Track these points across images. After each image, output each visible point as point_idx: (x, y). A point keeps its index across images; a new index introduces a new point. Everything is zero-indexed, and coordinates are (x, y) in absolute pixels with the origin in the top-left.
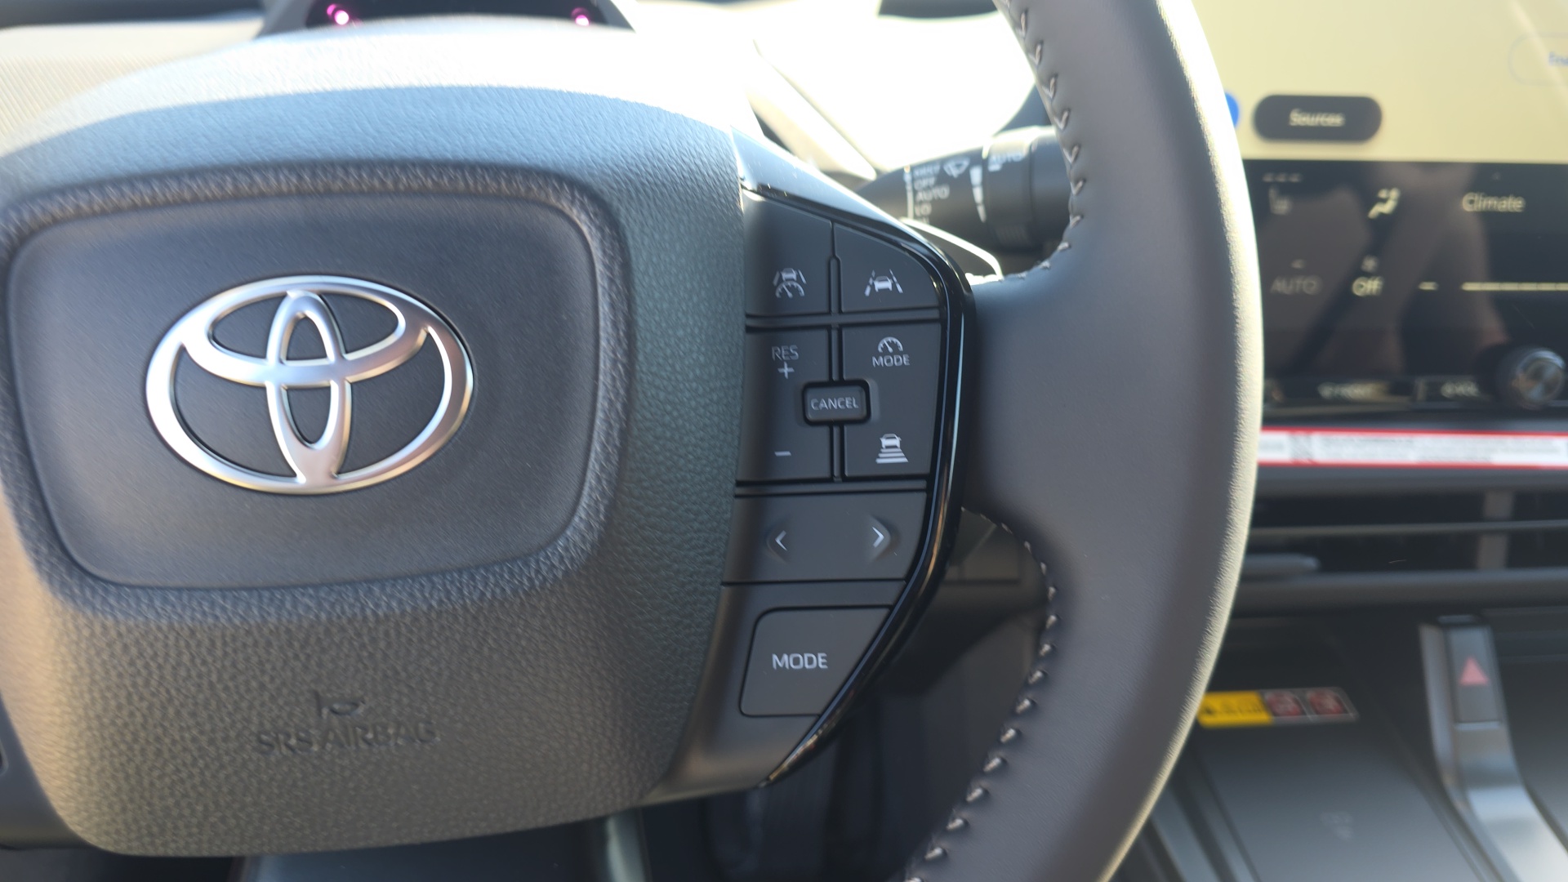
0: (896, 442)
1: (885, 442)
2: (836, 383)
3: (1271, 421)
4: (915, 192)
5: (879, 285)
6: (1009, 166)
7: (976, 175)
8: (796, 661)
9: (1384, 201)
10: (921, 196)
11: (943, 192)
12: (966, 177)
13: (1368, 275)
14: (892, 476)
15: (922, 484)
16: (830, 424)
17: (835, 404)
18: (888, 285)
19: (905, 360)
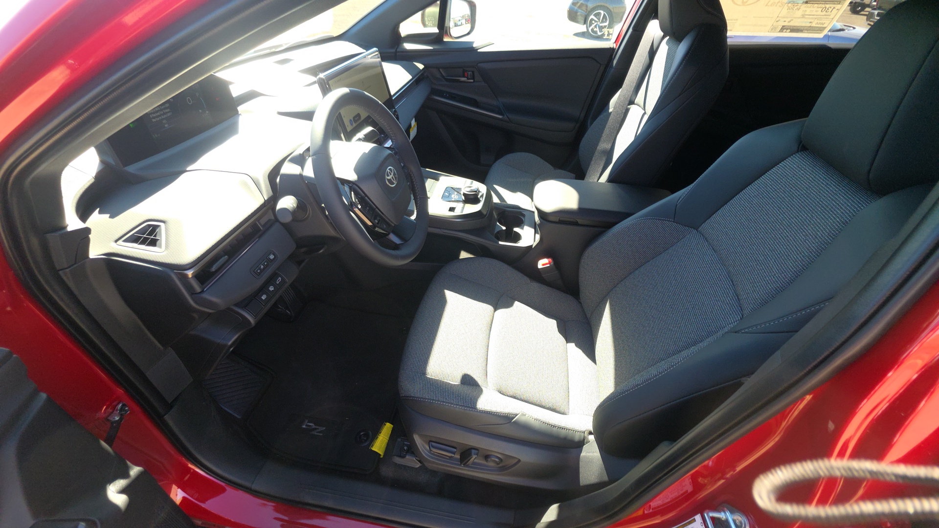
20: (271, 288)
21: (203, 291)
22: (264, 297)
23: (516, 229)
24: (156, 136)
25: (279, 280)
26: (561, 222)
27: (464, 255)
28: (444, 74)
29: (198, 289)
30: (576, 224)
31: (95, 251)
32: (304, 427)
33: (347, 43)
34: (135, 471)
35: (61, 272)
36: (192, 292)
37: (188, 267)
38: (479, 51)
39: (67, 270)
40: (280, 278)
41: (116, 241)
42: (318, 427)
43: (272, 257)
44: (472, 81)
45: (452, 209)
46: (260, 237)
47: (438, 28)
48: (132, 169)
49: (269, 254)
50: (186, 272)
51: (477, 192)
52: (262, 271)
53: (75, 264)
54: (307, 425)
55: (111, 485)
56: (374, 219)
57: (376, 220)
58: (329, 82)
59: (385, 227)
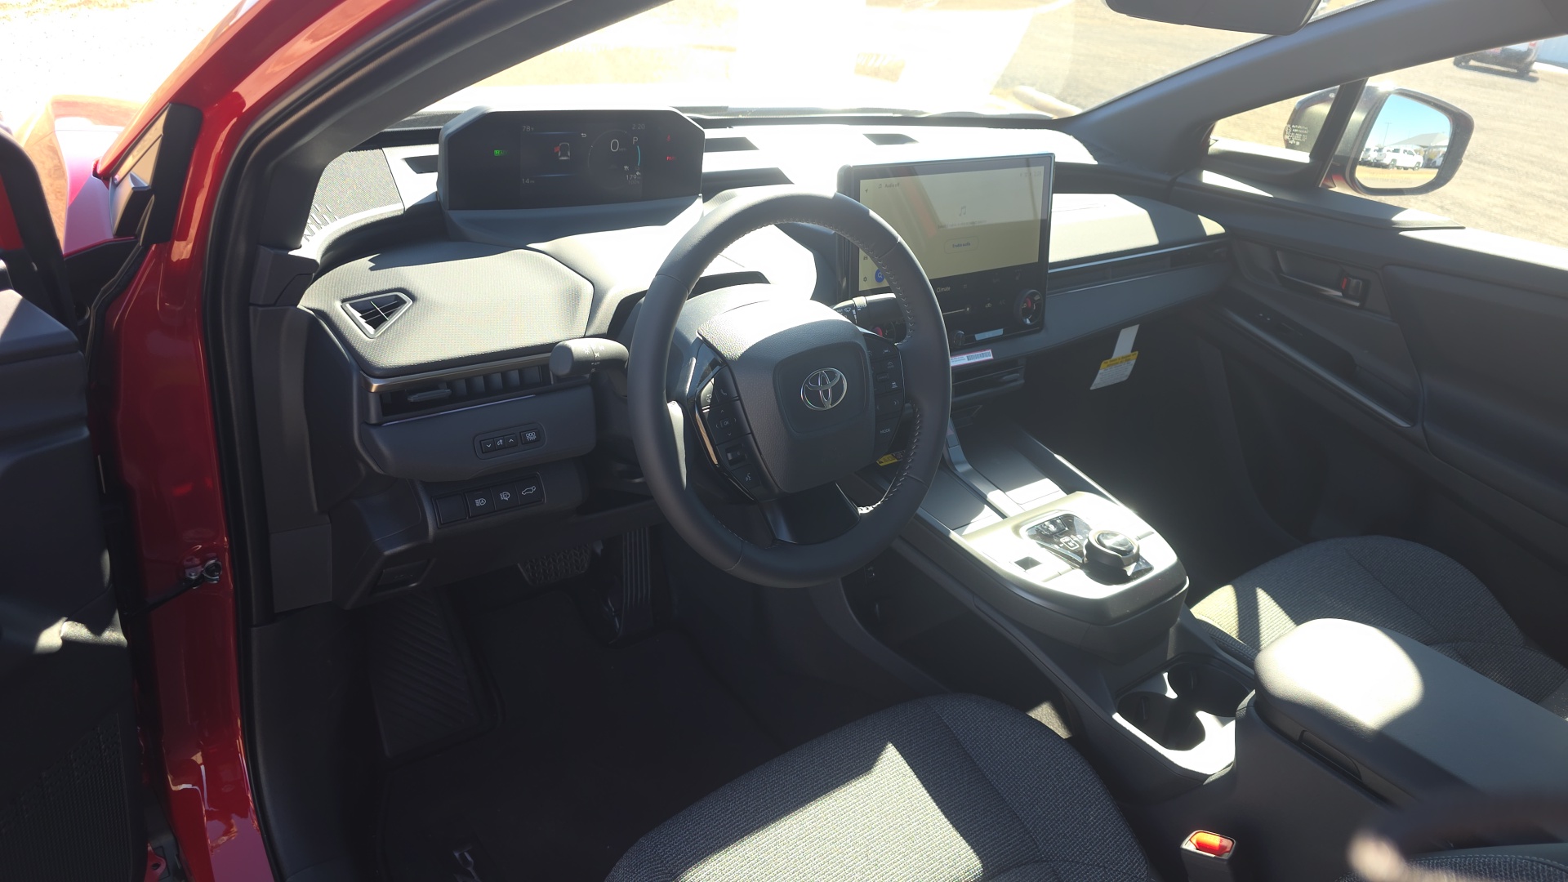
0: (895, 383)
1: (893, 383)
2: (882, 373)
5: (885, 351)
6: (862, 309)
7: (854, 312)
8: (885, 431)
14: (896, 390)
15: (900, 391)
16: (883, 381)
17: (883, 377)
18: (887, 351)
19: (893, 366)
20: (505, 496)
21: (378, 425)
22: (480, 502)
23: (1203, 716)
24: (528, 181)
25: (531, 490)
26: (1303, 745)
27: (1044, 714)
28: (1283, 266)
29: (373, 419)
30: (1352, 777)
31: (309, 301)
32: (457, 855)
33: (1071, 138)
34: (114, 635)
35: (251, 308)
36: (364, 421)
37: (377, 373)
38: (1402, 233)
39: (260, 309)
40: (533, 489)
41: (344, 301)
42: (474, 874)
43: (531, 436)
44: (1357, 304)
45: (1027, 563)
46: (538, 394)
47: (1310, 156)
48: (456, 216)
49: (529, 431)
50: (371, 379)
51: (1128, 555)
52: (495, 449)
53: (274, 305)
54: (462, 856)
55: (70, 622)
56: (728, 451)
57: (732, 455)
58: (861, 181)
59: (747, 479)
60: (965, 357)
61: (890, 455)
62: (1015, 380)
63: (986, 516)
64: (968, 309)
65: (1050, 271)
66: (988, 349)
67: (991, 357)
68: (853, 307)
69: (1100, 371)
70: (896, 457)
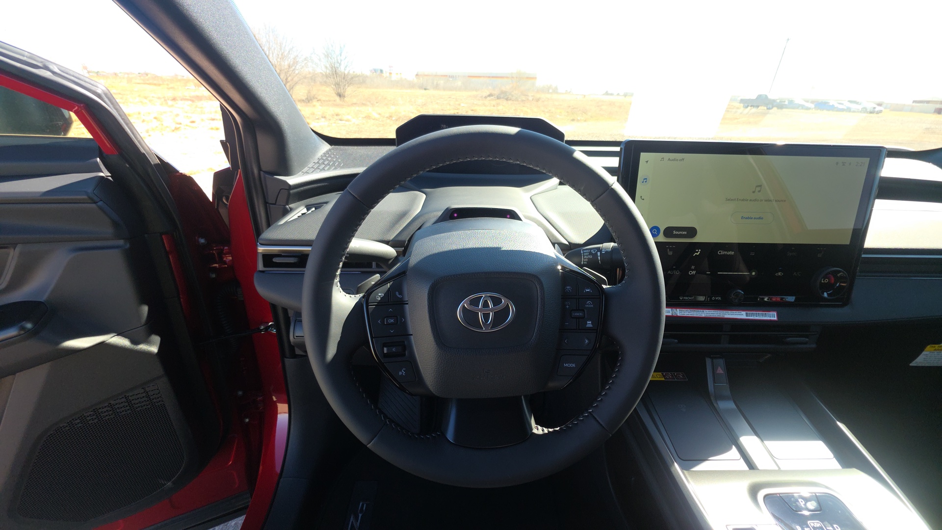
0: (590, 322)
1: (588, 322)
2: (578, 310)
3: (668, 306)
4: (584, 256)
5: (587, 290)
6: (606, 252)
7: (599, 254)
8: (569, 365)
9: (697, 252)
10: (585, 257)
11: (591, 257)
12: (596, 253)
13: (693, 270)
14: (589, 329)
15: (596, 331)
16: (577, 318)
17: (578, 314)
18: (589, 290)
19: (592, 306)
56: (385, 345)
57: (387, 350)
58: (642, 154)
59: (400, 373)
60: (744, 313)
61: (660, 373)
62: (806, 343)
63: (729, 459)
64: (754, 273)
65: (863, 256)
66: (774, 311)
67: (775, 318)
68: (599, 249)
69: (924, 353)
70: (664, 376)
